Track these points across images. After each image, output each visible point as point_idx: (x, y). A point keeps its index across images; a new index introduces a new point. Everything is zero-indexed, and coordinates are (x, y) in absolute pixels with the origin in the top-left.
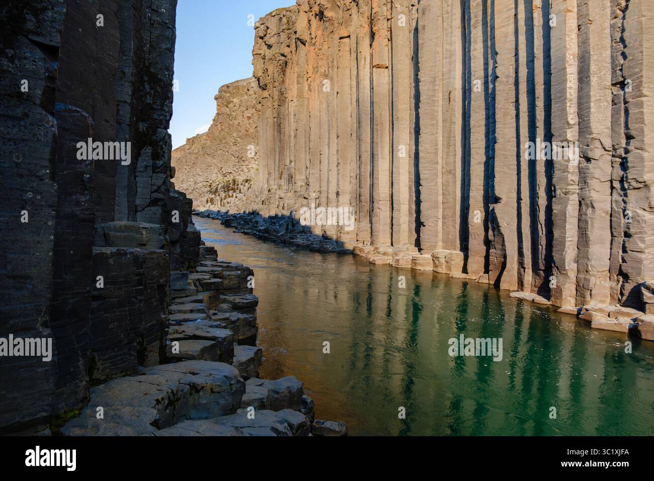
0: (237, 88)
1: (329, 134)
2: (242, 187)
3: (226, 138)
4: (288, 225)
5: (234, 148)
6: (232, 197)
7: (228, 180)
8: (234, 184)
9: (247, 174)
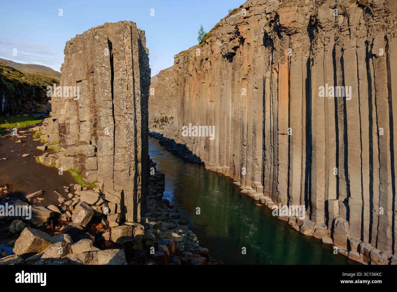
0: (168, 72)
1: (198, 117)
2: (169, 120)
3: (162, 97)
4: (183, 149)
5: (166, 101)
6: (165, 125)
7: (163, 116)
8: (166, 119)
9: (172, 114)
